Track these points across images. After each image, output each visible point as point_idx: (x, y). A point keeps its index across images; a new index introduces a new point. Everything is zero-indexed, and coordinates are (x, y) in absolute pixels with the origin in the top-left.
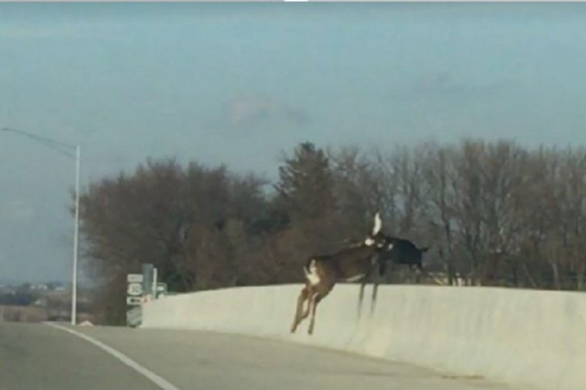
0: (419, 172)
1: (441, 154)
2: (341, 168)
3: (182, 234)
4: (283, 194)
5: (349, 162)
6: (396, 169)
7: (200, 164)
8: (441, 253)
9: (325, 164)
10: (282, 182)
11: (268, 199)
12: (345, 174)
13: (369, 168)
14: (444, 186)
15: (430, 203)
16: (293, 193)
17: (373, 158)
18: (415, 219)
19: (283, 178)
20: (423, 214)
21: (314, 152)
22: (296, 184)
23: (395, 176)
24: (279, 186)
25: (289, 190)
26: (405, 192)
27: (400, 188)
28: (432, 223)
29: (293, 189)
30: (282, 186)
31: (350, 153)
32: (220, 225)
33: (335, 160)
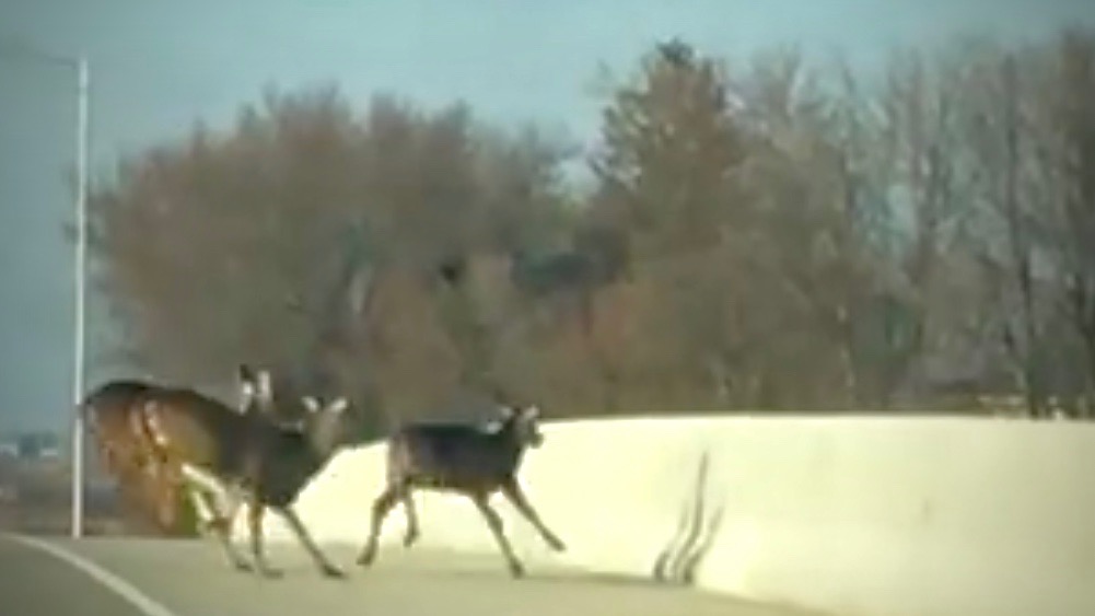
0: (952, 119)
1: (1009, 68)
2: (753, 113)
3: (357, 297)
4: (611, 184)
5: (773, 96)
6: (891, 112)
7: (399, 104)
8: (1009, 340)
9: (719, 103)
10: (610, 151)
11: (578, 198)
12: (763, 127)
13: (826, 112)
14: (1015, 158)
15: (979, 203)
16: (638, 180)
17: (833, 88)
18: (941, 247)
19: (611, 141)
20: (961, 234)
21: (691, 68)
22: (645, 156)
23: (890, 135)
24: (601, 163)
25: (629, 174)
26: (916, 174)
27: (902, 166)
28: (985, 261)
29: (637, 171)
30: (612, 162)
31: (778, 70)
32: (452, 272)
33: (738, 89)
